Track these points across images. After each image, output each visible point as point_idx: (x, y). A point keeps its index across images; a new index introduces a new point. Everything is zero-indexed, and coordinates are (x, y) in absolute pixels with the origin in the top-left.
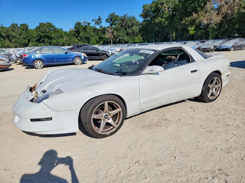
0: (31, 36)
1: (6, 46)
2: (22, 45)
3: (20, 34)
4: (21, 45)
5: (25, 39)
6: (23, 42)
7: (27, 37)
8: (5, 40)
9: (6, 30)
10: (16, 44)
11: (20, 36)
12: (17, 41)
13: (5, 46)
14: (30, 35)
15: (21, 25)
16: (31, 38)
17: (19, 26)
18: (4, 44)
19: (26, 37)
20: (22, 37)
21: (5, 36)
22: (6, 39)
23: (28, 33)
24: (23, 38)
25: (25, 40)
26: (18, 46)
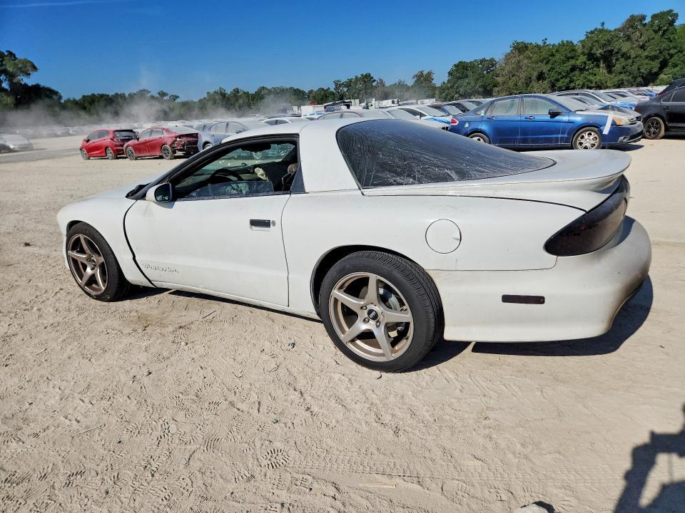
0: (675, 48)
1: (593, 85)
2: (639, 79)
3: (642, 47)
4: (635, 78)
5: (653, 58)
6: (642, 71)
7: (661, 52)
8: (598, 66)
9: (608, 37)
10: (623, 77)
11: (640, 52)
12: (629, 68)
13: (590, 85)
14: (671, 45)
15: (654, 17)
16: (671, 56)
17: (648, 20)
18: (591, 77)
19: (658, 51)
20: (646, 53)
21: (599, 55)
22: (601, 65)
23: (669, 38)
24: (647, 57)
25: (651, 62)
26: (626, 83)
